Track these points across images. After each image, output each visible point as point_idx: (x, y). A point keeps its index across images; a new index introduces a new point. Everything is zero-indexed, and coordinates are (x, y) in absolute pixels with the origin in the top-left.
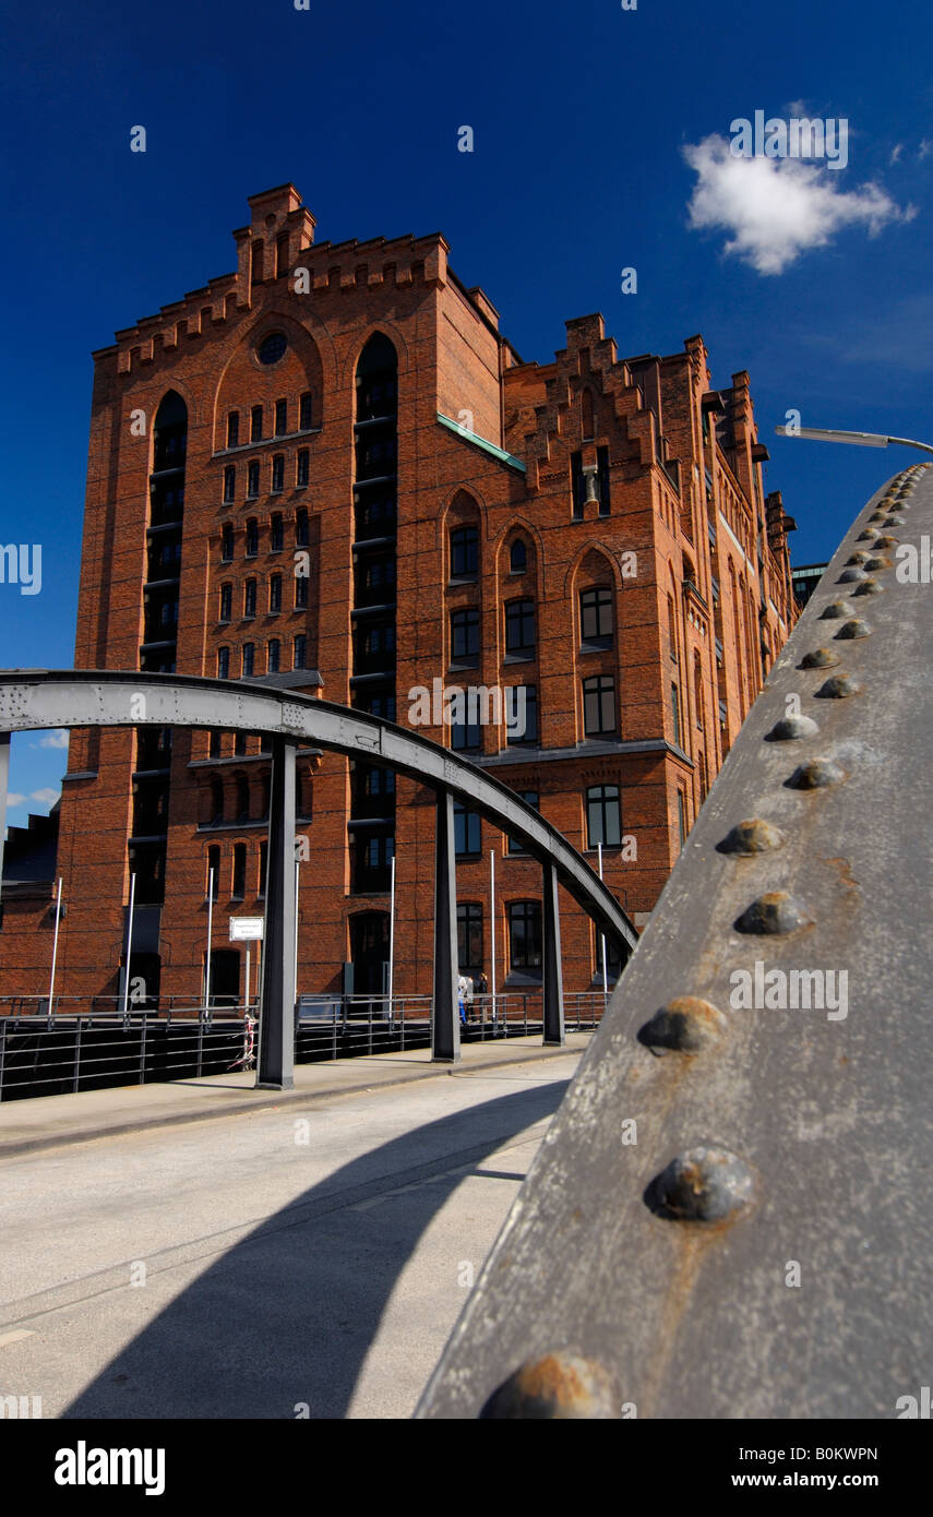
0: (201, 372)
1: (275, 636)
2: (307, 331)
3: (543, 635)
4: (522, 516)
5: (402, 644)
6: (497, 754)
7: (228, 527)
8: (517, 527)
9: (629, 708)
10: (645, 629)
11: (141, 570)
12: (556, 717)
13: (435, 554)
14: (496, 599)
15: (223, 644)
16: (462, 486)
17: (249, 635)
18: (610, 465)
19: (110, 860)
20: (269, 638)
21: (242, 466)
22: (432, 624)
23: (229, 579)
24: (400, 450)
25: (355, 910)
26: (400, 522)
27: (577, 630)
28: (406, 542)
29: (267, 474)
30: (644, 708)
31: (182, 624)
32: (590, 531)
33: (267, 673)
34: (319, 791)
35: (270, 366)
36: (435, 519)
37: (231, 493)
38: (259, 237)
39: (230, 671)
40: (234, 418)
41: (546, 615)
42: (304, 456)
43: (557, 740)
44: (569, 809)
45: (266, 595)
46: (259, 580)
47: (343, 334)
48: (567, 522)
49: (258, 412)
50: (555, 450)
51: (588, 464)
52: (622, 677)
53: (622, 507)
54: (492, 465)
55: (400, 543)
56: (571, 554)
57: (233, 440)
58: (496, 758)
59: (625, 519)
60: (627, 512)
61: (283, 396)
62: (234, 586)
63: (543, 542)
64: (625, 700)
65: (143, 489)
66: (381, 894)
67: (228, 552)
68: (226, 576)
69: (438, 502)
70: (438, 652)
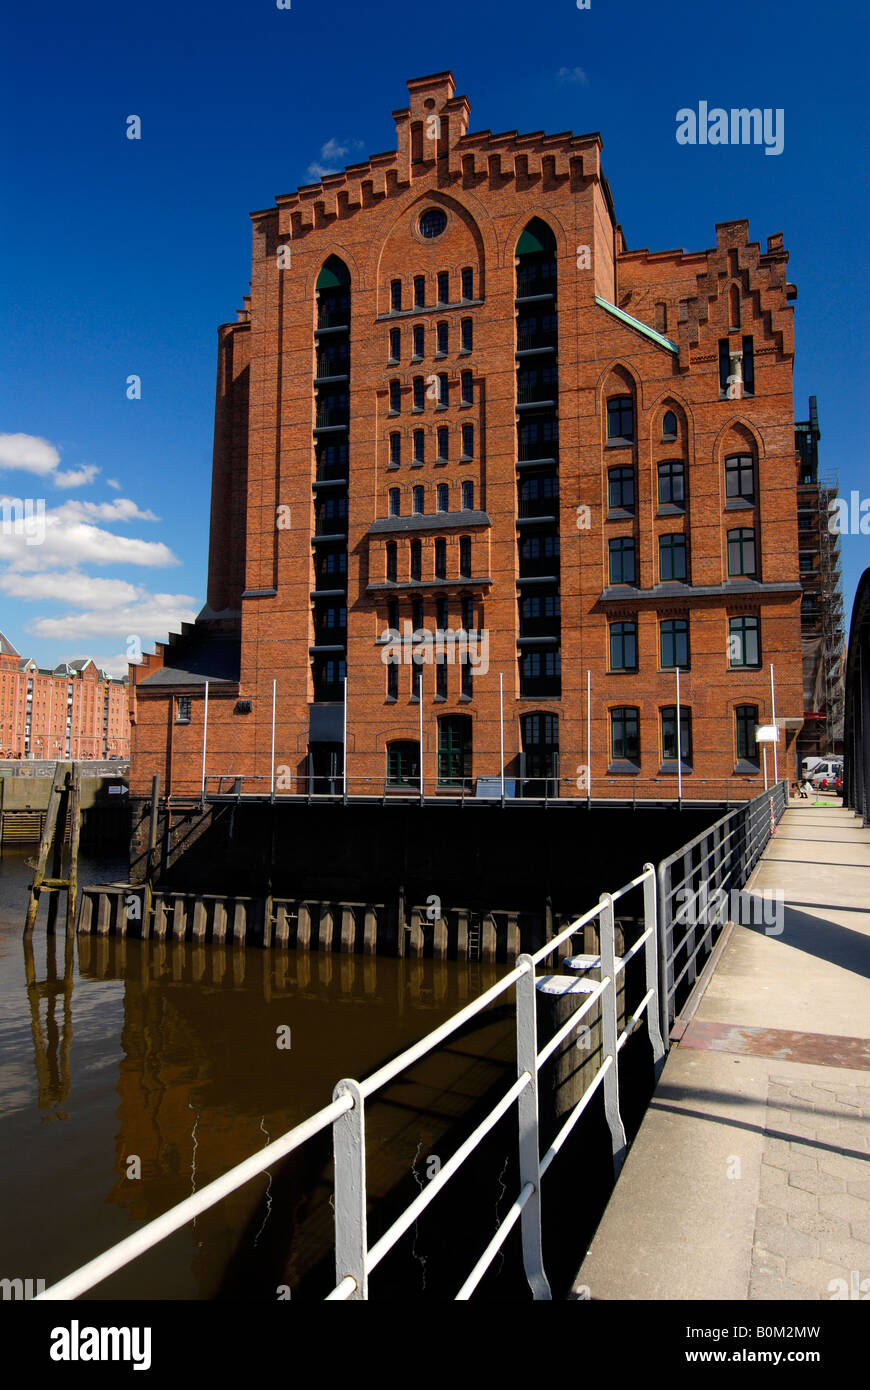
0: (363, 240)
1: (442, 481)
2: (467, 211)
3: (693, 493)
4: (675, 391)
5: (565, 494)
6: (652, 588)
7: (395, 384)
8: (668, 401)
9: (769, 556)
10: (785, 492)
11: (311, 417)
12: (704, 561)
13: (595, 419)
14: (649, 460)
15: (393, 486)
16: (619, 361)
17: (418, 477)
18: (755, 353)
19: (292, 664)
20: (438, 482)
21: (407, 327)
22: (593, 478)
23: (398, 429)
24: (559, 325)
25: (525, 711)
26: (560, 389)
27: (722, 490)
28: (567, 406)
29: (432, 339)
30: (783, 556)
31: (353, 465)
32: (735, 408)
33: (437, 511)
34: (491, 613)
35: (431, 239)
36: (594, 389)
37: (396, 352)
38: (418, 119)
39: (401, 508)
40: (396, 285)
41: (695, 475)
42: (467, 325)
43: (706, 579)
44: (716, 635)
45: (432, 445)
46: (426, 432)
47: (503, 216)
48: (715, 399)
49: (419, 282)
50: (706, 337)
51: (735, 350)
52: (763, 530)
53: (765, 389)
54: (646, 345)
55: (561, 407)
56: (719, 426)
57: (397, 304)
58: (651, 592)
59: (769, 399)
60: (769, 393)
61: (444, 269)
62: (402, 436)
63: (693, 415)
64: (765, 550)
65: (309, 343)
66: (549, 698)
67: (396, 404)
68: (394, 425)
69: (596, 375)
70: (598, 502)
